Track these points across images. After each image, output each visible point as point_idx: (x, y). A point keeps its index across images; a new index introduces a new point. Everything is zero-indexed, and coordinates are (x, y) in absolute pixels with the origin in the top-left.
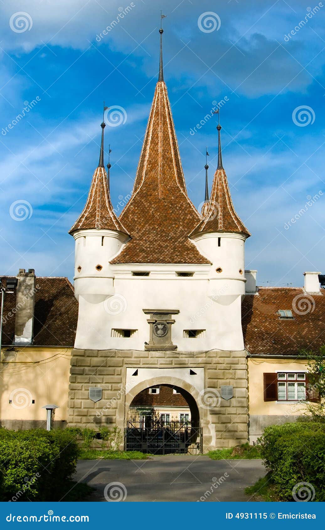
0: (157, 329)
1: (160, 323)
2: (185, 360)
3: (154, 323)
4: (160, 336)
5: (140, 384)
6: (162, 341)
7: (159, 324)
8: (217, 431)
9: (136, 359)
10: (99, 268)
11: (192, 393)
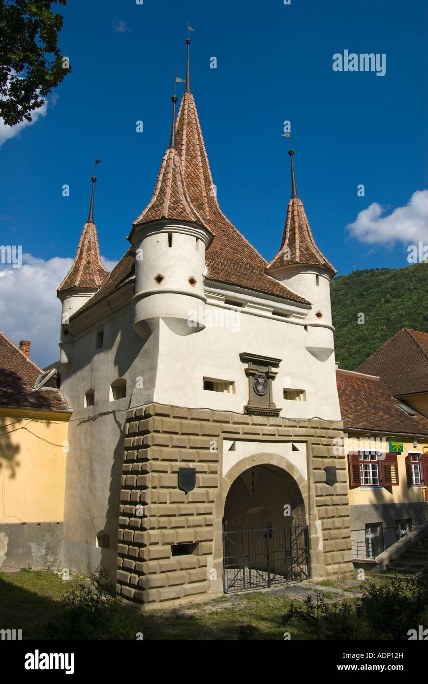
0: (258, 383)
1: (261, 375)
2: (289, 431)
3: (253, 375)
4: (261, 393)
5: (239, 463)
6: (263, 401)
7: (259, 377)
8: (324, 530)
9: (235, 426)
10: (192, 281)
11: (296, 477)
